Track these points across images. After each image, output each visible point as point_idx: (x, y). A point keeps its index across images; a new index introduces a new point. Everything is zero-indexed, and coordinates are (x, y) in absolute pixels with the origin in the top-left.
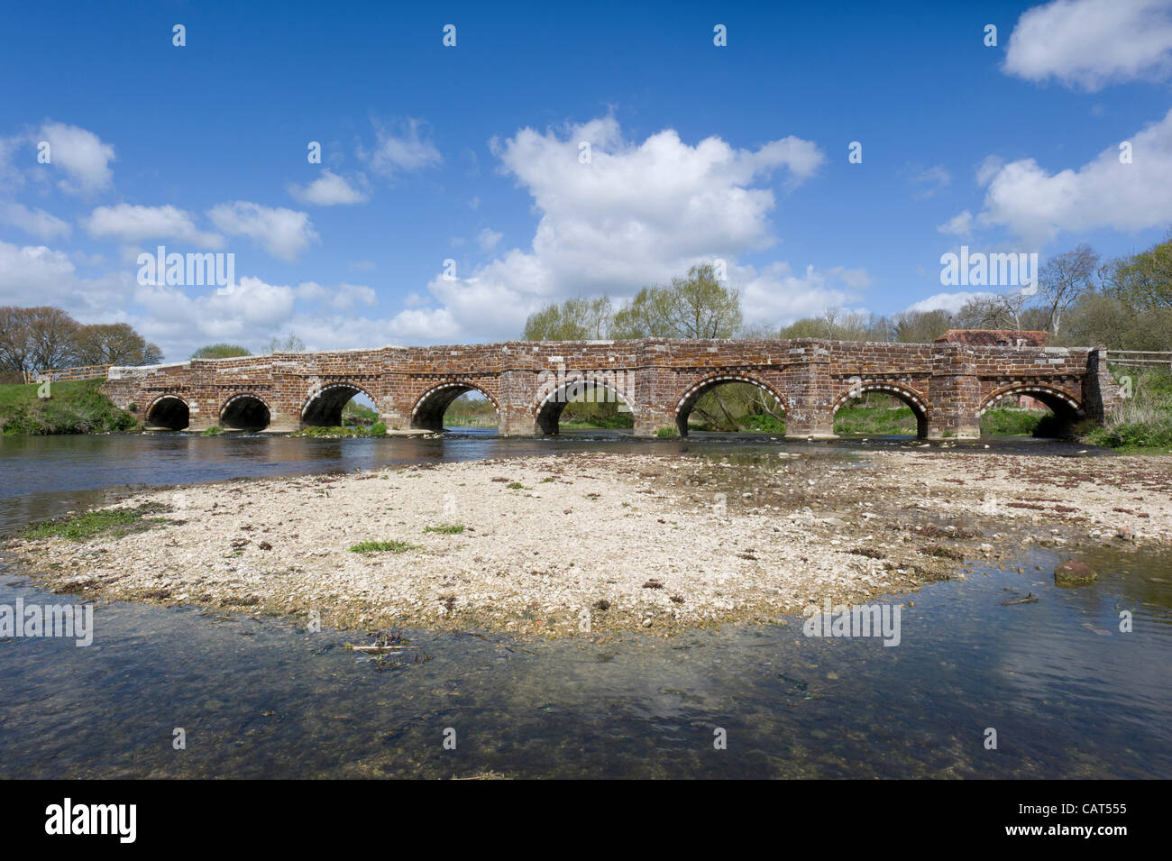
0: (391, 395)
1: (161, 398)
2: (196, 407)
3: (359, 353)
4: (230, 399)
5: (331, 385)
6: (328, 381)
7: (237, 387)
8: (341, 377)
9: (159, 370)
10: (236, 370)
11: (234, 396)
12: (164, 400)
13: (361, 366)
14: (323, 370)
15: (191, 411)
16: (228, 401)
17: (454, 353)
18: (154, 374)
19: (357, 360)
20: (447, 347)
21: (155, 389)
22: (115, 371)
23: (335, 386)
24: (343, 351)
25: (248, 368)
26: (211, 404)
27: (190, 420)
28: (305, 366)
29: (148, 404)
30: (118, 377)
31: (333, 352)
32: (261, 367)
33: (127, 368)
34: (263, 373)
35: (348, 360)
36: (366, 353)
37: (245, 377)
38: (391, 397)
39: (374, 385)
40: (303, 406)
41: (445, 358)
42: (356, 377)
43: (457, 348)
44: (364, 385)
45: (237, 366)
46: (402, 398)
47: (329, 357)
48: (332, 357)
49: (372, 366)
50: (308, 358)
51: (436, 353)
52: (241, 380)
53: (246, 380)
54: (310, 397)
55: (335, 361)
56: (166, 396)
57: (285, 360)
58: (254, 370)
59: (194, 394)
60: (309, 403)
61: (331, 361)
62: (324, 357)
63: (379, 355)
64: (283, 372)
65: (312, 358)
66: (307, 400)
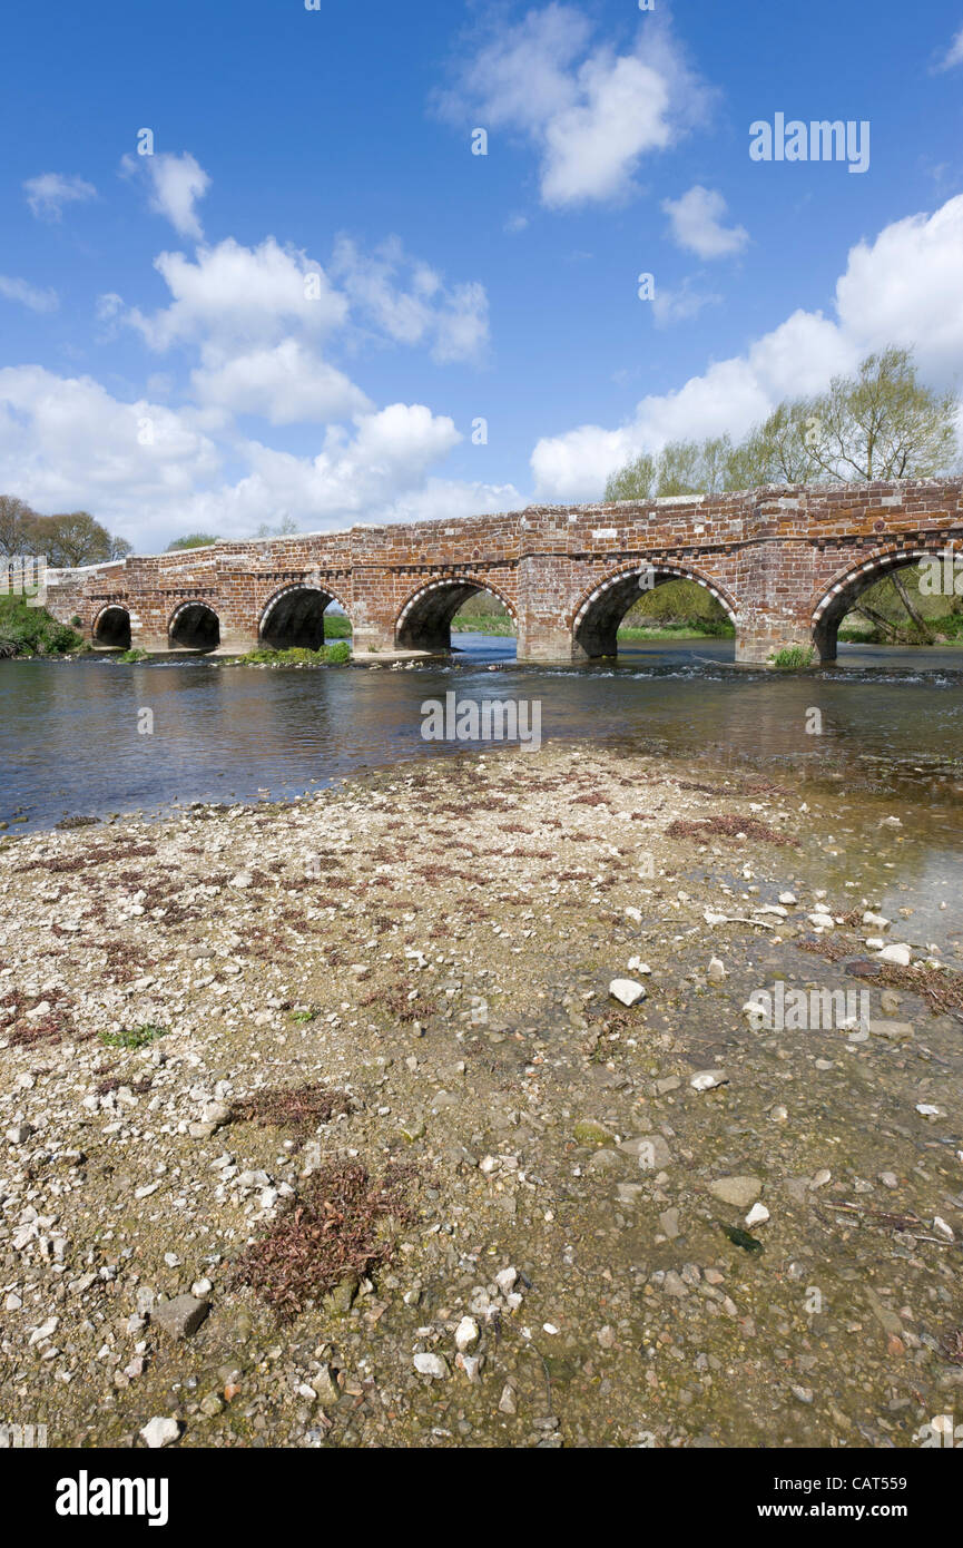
0: (365, 600)
1: (105, 609)
2: (138, 621)
3: (322, 537)
4: (178, 608)
5: (292, 586)
6: (288, 581)
7: (183, 593)
8: (302, 575)
9: (99, 572)
10: (179, 568)
11: (182, 605)
12: (109, 611)
13: (326, 558)
14: (279, 566)
15: (133, 625)
16: (175, 612)
17: (449, 532)
18: (93, 577)
19: (320, 548)
20: (439, 522)
21: (98, 598)
22: (52, 575)
23: (296, 588)
24: (303, 536)
25: (193, 566)
26: (156, 617)
27: (133, 638)
28: (258, 559)
29: (93, 616)
30: (56, 582)
31: (291, 537)
32: (207, 564)
33: (65, 570)
34: (208, 572)
35: (309, 549)
36: (332, 538)
37: (190, 579)
38: (365, 604)
39: (344, 585)
40: (260, 618)
41: (436, 540)
42: (320, 574)
43: (453, 524)
44: (331, 585)
45: (181, 564)
46: (381, 605)
47: (286, 546)
48: (289, 545)
49: (339, 557)
50: (260, 548)
51: (424, 533)
52: (186, 583)
53: (192, 583)
54: (267, 604)
55: (294, 551)
56: (110, 607)
57: (231, 553)
58: (200, 568)
59: (138, 603)
60: (267, 613)
61: (288, 551)
62: (279, 546)
63: (347, 539)
64: (230, 569)
65: (265, 548)
66: (265, 608)
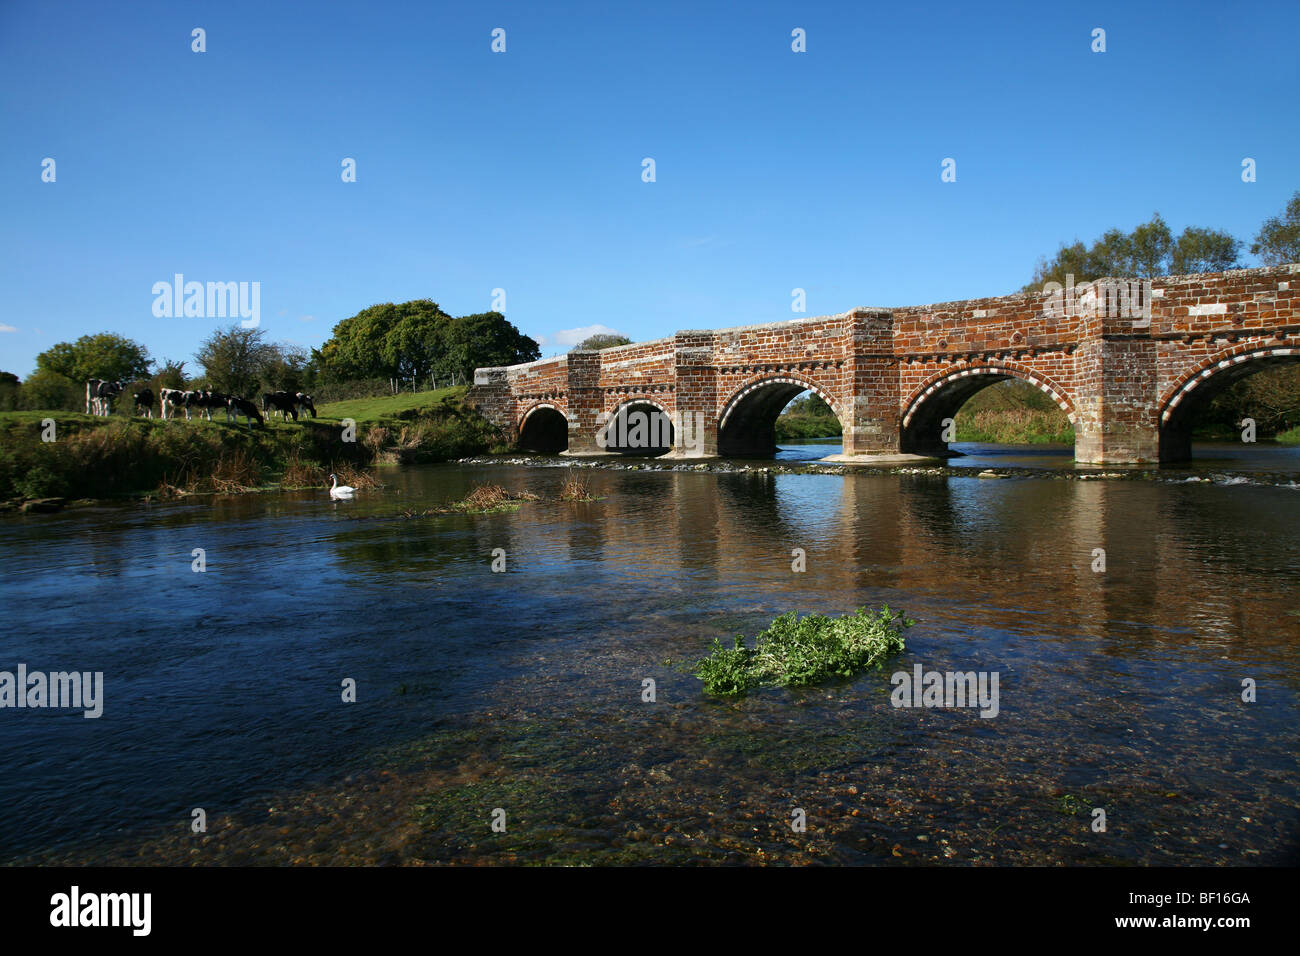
0: (865, 394)
1: (534, 409)
2: (576, 421)
3: (805, 325)
4: (620, 407)
5: (762, 380)
6: (761, 373)
7: (627, 390)
8: (778, 368)
9: (531, 370)
10: (625, 364)
11: (625, 403)
12: (538, 411)
13: (811, 347)
14: (750, 357)
15: (570, 425)
16: (617, 411)
17: (979, 314)
18: (524, 376)
19: (803, 337)
20: (965, 302)
21: (527, 397)
22: (482, 375)
23: (769, 382)
24: (781, 325)
25: (642, 361)
27: (569, 440)
28: (722, 352)
29: (520, 416)
30: (485, 381)
31: (766, 326)
32: (658, 358)
33: (495, 369)
34: (662, 366)
35: (789, 338)
36: (819, 325)
37: (638, 374)
38: (865, 398)
39: (833, 378)
40: (722, 416)
41: (961, 323)
42: (802, 366)
43: (984, 304)
44: (816, 378)
45: (626, 359)
46: (886, 400)
47: (758, 335)
48: (764, 335)
49: (829, 346)
50: (725, 339)
51: (944, 316)
52: (633, 379)
53: (639, 378)
54: (731, 401)
55: (768, 341)
56: (540, 406)
57: (692, 345)
58: (649, 363)
59: (576, 401)
60: (730, 410)
61: (761, 341)
62: (750, 337)
63: (838, 326)
64: (691, 363)
65: (732, 339)
66: (727, 405)
